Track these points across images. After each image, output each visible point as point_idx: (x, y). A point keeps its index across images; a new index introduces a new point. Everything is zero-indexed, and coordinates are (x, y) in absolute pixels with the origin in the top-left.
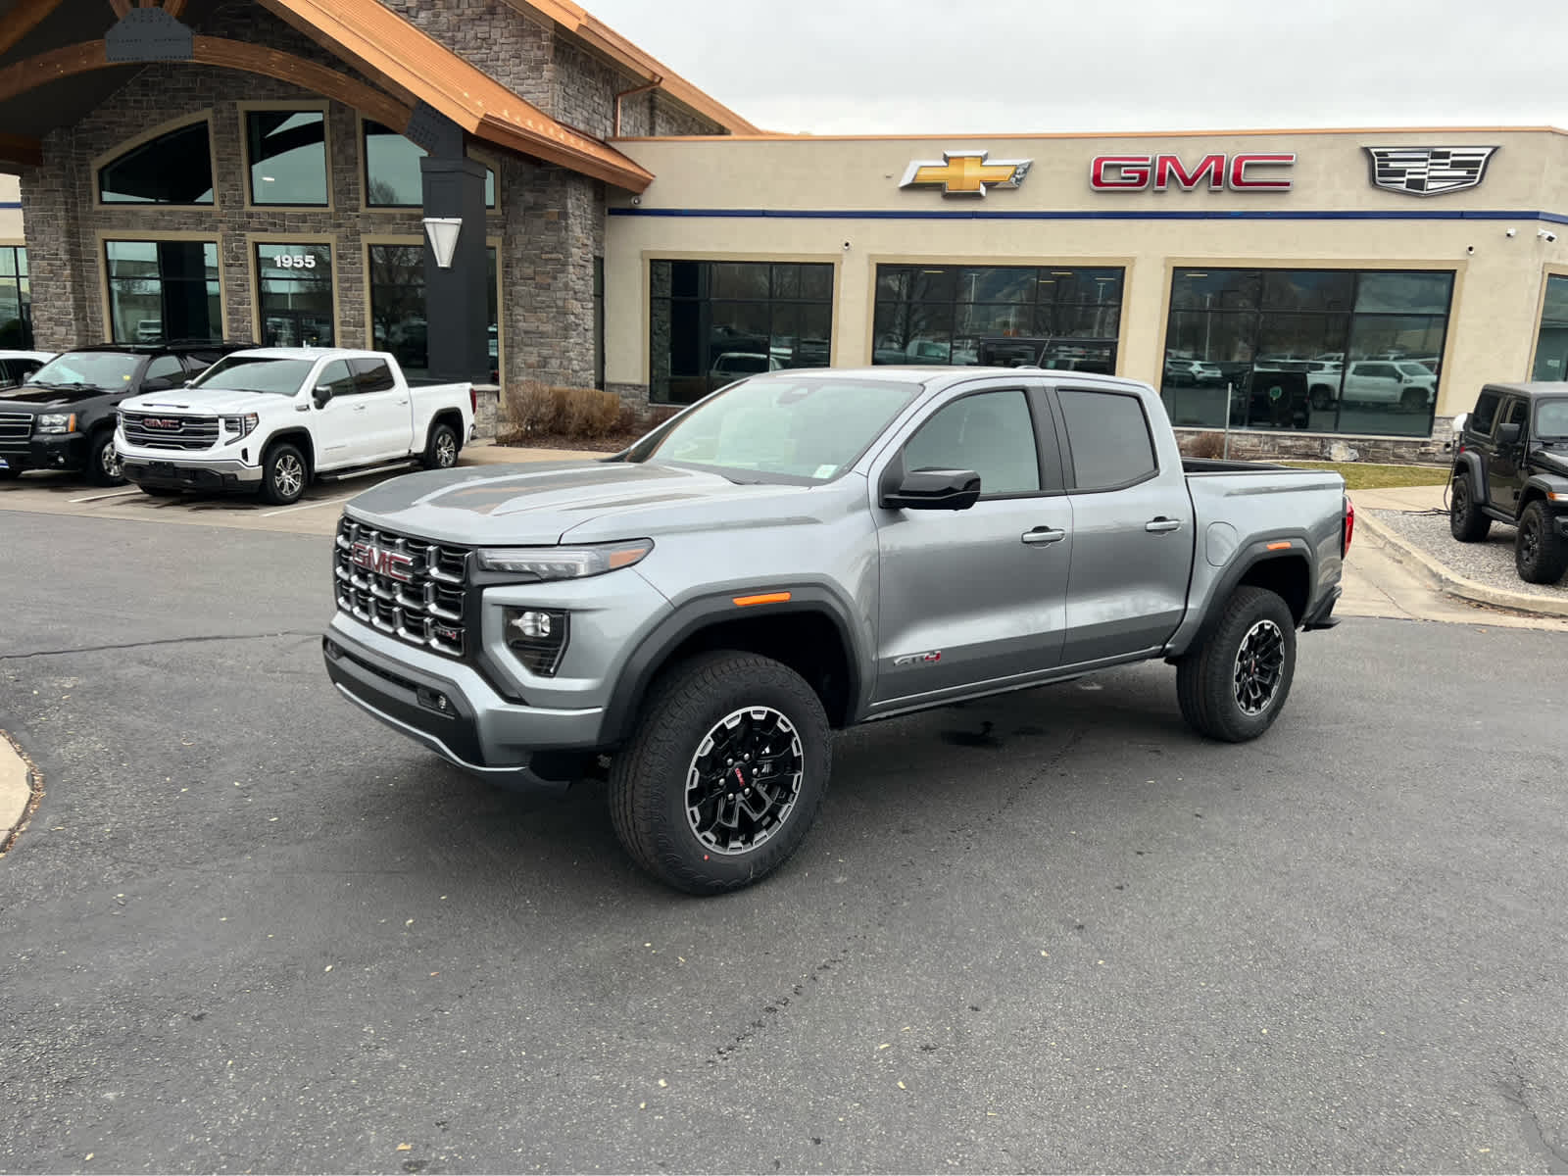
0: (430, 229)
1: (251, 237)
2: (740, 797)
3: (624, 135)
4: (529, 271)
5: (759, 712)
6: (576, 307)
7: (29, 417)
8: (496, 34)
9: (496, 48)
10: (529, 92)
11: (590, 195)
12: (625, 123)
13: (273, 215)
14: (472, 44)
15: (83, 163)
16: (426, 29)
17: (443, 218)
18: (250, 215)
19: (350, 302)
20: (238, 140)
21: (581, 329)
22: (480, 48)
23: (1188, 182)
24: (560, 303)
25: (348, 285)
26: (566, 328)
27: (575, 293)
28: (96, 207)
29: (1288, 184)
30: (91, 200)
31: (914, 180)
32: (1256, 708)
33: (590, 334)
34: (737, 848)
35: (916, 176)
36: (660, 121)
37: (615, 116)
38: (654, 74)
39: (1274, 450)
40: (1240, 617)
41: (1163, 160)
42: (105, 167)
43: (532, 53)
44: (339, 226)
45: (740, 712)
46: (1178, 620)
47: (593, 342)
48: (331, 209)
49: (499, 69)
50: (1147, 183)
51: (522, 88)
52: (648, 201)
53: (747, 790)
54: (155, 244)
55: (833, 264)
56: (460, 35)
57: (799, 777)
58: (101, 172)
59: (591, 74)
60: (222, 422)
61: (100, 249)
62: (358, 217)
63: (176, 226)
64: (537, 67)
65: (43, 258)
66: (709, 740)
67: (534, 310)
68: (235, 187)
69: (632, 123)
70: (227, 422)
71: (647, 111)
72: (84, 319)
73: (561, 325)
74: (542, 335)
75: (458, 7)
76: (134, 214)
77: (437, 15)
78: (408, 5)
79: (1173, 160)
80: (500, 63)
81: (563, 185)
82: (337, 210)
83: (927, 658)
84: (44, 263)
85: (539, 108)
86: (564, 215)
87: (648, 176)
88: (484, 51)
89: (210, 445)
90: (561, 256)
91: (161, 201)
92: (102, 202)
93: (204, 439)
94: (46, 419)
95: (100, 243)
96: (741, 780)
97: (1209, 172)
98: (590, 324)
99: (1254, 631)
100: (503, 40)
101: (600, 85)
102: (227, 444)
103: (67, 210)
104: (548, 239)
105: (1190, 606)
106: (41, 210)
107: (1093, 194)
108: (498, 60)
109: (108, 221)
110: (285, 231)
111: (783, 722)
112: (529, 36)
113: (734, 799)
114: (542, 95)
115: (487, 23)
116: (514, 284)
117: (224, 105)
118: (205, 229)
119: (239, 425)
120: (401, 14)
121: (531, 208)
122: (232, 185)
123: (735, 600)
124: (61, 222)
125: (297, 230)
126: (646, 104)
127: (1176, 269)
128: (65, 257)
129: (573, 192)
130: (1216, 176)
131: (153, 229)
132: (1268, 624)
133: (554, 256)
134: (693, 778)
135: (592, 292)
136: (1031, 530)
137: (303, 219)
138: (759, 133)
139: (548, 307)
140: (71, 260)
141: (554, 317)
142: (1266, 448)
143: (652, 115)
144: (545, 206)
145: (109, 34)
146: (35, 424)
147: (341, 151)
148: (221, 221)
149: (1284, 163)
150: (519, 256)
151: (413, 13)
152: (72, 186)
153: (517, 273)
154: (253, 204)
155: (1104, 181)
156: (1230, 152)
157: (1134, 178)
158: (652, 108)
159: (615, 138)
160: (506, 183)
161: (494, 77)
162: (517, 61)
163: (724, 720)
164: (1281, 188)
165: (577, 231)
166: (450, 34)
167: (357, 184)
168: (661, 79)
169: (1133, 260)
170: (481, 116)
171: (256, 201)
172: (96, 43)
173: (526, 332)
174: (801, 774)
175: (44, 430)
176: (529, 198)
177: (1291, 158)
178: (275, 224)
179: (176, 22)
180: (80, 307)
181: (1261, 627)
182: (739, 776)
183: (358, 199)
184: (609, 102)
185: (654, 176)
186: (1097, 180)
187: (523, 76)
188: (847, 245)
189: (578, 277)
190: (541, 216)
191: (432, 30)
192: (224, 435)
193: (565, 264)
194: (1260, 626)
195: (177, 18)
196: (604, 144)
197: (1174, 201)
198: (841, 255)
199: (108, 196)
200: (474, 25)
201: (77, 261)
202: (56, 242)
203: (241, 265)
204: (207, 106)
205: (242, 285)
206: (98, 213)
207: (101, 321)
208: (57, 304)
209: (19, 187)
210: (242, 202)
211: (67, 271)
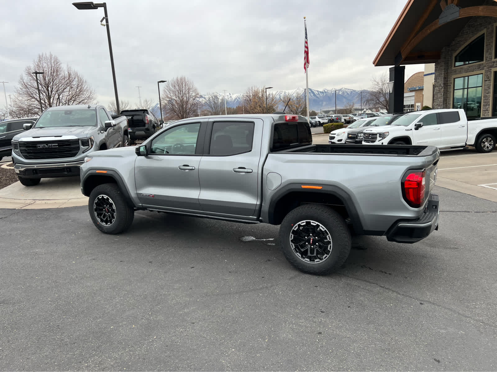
1: (493, 70)
15: (451, 56)
18: (494, 62)
20: (492, 37)
28: (453, 68)
42: (457, 55)
45: (101, 195)
58: (456, 57)
60: (378, 135)
61: (452, 82)
63: (473, 70)
70: (379, 135)
76: (461, 68)
83: (150, 196)
84: (437, 88)
89: (375, 141)
91: (470, 62)
92: (455, 66)
95: (453, 80)
102: (379, 141)
103: (445, 71)
106: (439, 73)
109: (455, 72)
111: (110, 200)
117: (490, 26)
118: (481, 70)
119: (383, 136)
122: (490, 53)
123: (97, 171)
124: (443, 75)
140: (444, 86)
145: (440, 17)
146: (357, 136)
148: (485, 66)
152: (448, 63)
172: (437, 21)
175: (359, 138)
180: (445, 100)
192: (378, 138)
195: (456, 5)
199: (458, 64)
201: (446, 86)
202: (441, 82)
203: (489, 80)
204: (485, 28)
205: (489, 87)
206: (454, 70)
207: (450, 104)
208: (439, 100)
209: (434, 67)
210: (492, 58)
211: (443, 90)
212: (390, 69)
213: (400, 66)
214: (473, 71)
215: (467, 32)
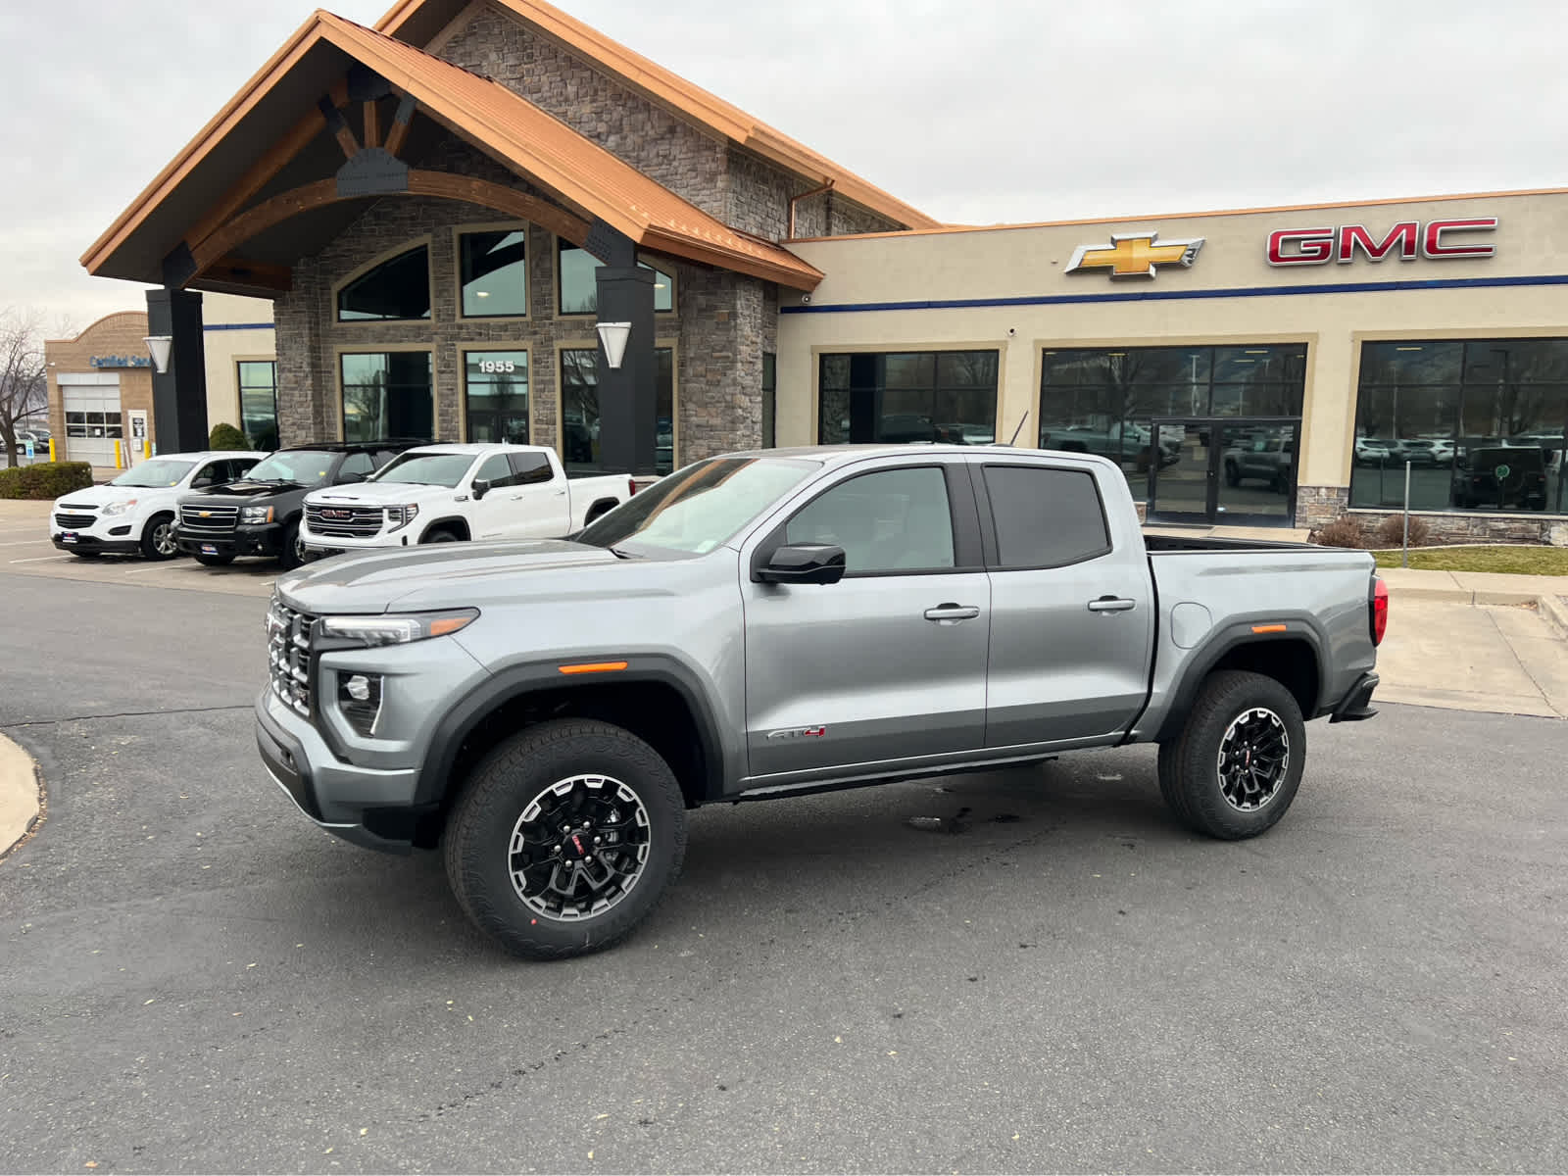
0: (602, 332)
1: (461, 346)
2: (579, 864)
3: (798, 237)
4: (701, 369)
5: (595, 781)
6: (744, 401)
7: (235, 510)
8: (675, 151)
9: (675, 163)
10: (705, 202)
11: (761, 295)
12: (800, 225)
13: (480, 326)
14: (655, 161)
15: (326, 288)
16: (614, 151)
17: (614, 322)
18: (460, 327)
19: (544, 402)
20: (451, 260)
21: (749, 421)
22: (661, 165)
23: (1376, 252)
24: (728, 398)
25: (542, 386)
26: (733, 422)
27: (743, 388)
28: (335, 324)
29: (1490, 250)
30: (331, 320)
31: (1080, 264)
32: (1252, 804)
33: (758, 427)
34: (571, 915)
35: (1082, 260)
36: (837, 222)
37: (789, 220)
38: (827, 178)
39: (1485, 534)
40: (1222, 704)
41: (1347, 231)
42: (344, 290)
43: (708, 166)
44: (535, 333)
45: (572, 779)
46: (1140, 704)
47: (761, 434)
48: (529, 318)
49: (679, 182)
50: (1331, 255)
51: (698, 199)
52: (819, 298)
53: (588, 858)
54: (383, 356)
55: (997, 351)
56: (643, 154)
57: (645, 848)
58: (340, 294)
59: (765, 181)
60: (386, 512)
61: (336, 362)
62: (552, 324)
63: (399, 338)
64: (711, 178)
65: (290, 371)
66: (535, 806)
67: (705, 405)
68: (449, 302)
69: (807, 225)
70: (390, 512)
71: (824, 213)
72: (322, 422)
73: (729, 418)
74: (712, 428)
75: (642, 130)
76: (365, 329)
77: (624, 138)
78: (599, 130)
79: (1359, 231)
80: (679, 177)
81: (733, 287)
82: (534, 319)
83: (808, 732)
84: (291, 375)
85: (712, 216)
86: (733, 315)
87: (818, 274)
88: (664, 167)
89: (375, 533)
90: (730, 354)
91: (388, 317)
92: (339, 320)
93: (370, 527)
94: (249, 511)
95: (337, 355)
96: (580, 848)
97: (1400, 241)
98: (758, 415)
99: (1243, 718)
100: (682, 156)
101: (774, 191)
102: (390, 532)
103: (310, 329)
104: (717, 338)
105: (1155, 690)
106: (290, 329)
107: (1272, 271)
108: (676, 174)
109: (343, 336)
110: (489, 339)
111: (623, 790)
112: (705, 150)
113: (573, 866)
114: (715, 204)
115: (667, 142)
116: (687, 381)
117: (440, 230)
118: (422, 341)
119: (401, 515)
120: (593, 140)
121: (705, 310)
122: (446, 301)
123: (561, 669)
124: (306, 339)
125: (499, 338)
126: (823, 205)
127: (1365, 343)
128: (307, 369)
129: (743, 293)
130: (1407, 244)
131: (381, 342)
132: (1262, 712)
133: (724, 354)
134: (517, 843)
135: (760, 387)
136: (936, 606)
137: (505, 328)
138: (940, 226)
139: (718, 402)
140: (312, 371)
141: (723, 411)
142: (1475, 531)
143: (828, 217)
144: (716, 308)
145: (341, 173)
146: (240, 515)
147: (537, 265)
148: (436, 334)
149: (1485, 228)
150: (692, 355)
151: (603, 137)
152: (316, 307)
153: (690, 371)
154: (463, 317)
155: (1282, 256)
156: (1423, 219)
157: (1316, 251)
158: (829, 209)
159: (789, 241)
160: (682, 288)
161: (673, 190)
162: (694, 174)
163: (553, 787)
164: (1484, 254)
165: (747, 330)
166: (635, 154)
167: (550, 295)
168: (833, 181)
169: (1316, 335)
170: (645, 226)
171: (466, 314)
172: (329, 181)
173: (698, 426)
174: (648, 845)
175: (247, 521)
176: (702, 300)
177: (1492, 222)
178: (480, 334)
179: (394, 160)
180: (318, 412)
181: (1253, 715)
182: (577, 843)
183: (552, 308)
184: (783, 207)
185: (824, 274)
186: (1274, 255)
187: (699, 187)
188: (1012, 331)
189: (747, 374)
190: (712, 317)
191: (620, 153)
192: (388, 524)
193: (734, 362)
194: (1251, 714)
195: (396, 156)
196: (778, 248)
197: (1361, 273)
198: (1006, 342)
199: (345, 315)
200: (657, 144)
201: (317, 372)
202: (301, 356)
203: (452, 372)
204: (426, 231)
205: (452, 389)
206: (336, 329)
207: (336, 424)
208: (299, 410)
209: (272, 311)
210: (454, 315)
211: (309, 382)
212: (149, 293)
213: (187, 290)
214: (401, 341)
215: (373, 231)
